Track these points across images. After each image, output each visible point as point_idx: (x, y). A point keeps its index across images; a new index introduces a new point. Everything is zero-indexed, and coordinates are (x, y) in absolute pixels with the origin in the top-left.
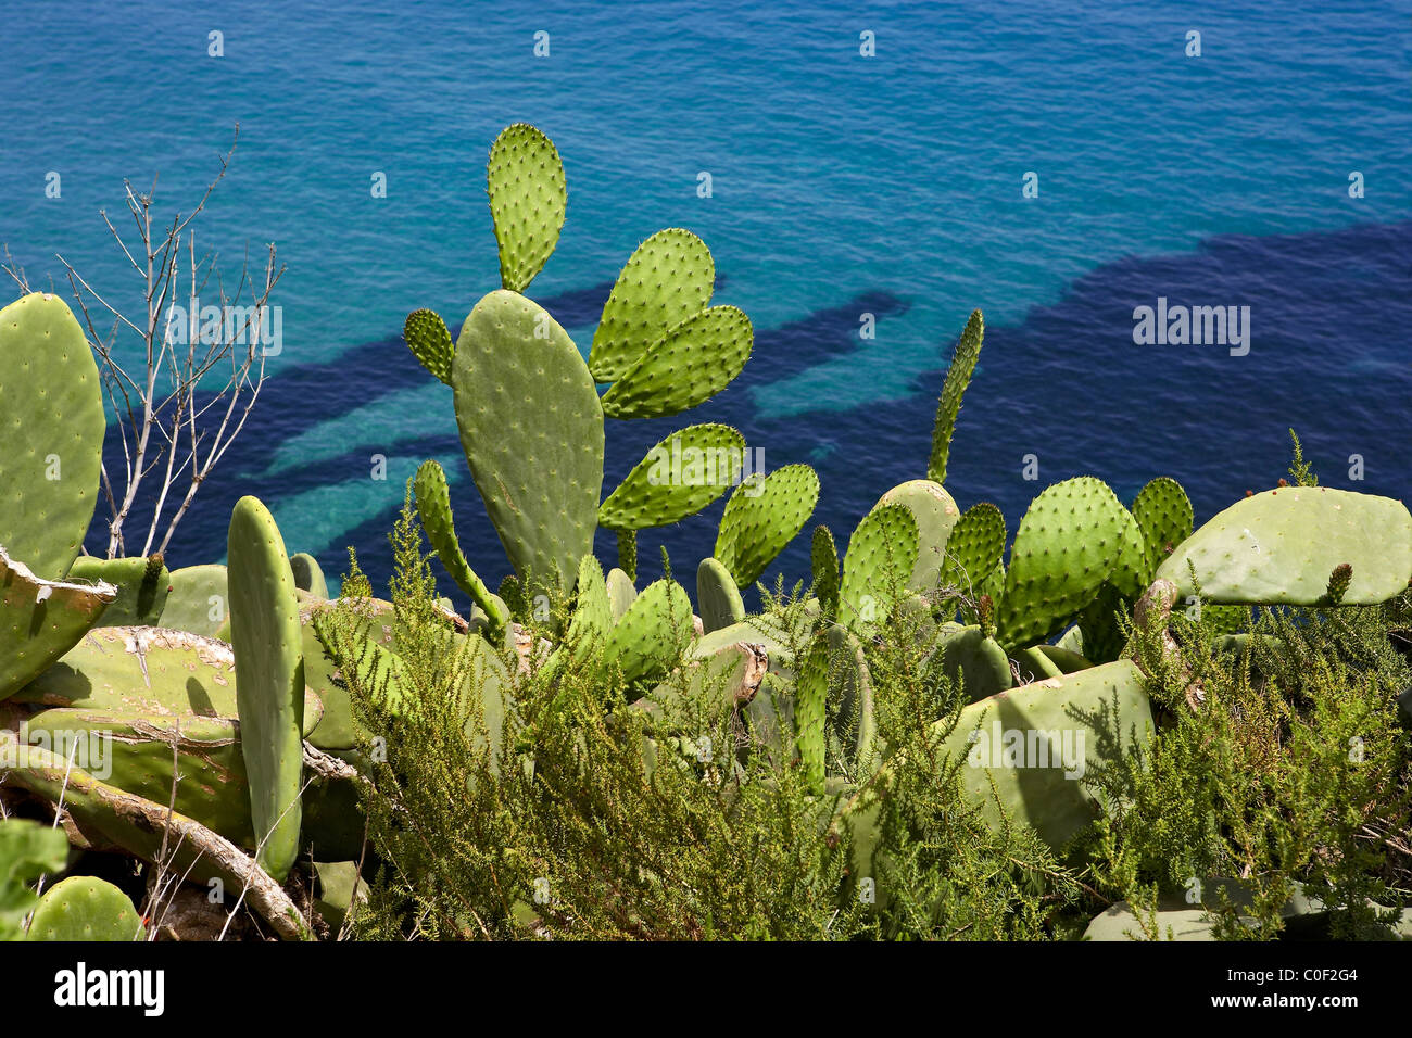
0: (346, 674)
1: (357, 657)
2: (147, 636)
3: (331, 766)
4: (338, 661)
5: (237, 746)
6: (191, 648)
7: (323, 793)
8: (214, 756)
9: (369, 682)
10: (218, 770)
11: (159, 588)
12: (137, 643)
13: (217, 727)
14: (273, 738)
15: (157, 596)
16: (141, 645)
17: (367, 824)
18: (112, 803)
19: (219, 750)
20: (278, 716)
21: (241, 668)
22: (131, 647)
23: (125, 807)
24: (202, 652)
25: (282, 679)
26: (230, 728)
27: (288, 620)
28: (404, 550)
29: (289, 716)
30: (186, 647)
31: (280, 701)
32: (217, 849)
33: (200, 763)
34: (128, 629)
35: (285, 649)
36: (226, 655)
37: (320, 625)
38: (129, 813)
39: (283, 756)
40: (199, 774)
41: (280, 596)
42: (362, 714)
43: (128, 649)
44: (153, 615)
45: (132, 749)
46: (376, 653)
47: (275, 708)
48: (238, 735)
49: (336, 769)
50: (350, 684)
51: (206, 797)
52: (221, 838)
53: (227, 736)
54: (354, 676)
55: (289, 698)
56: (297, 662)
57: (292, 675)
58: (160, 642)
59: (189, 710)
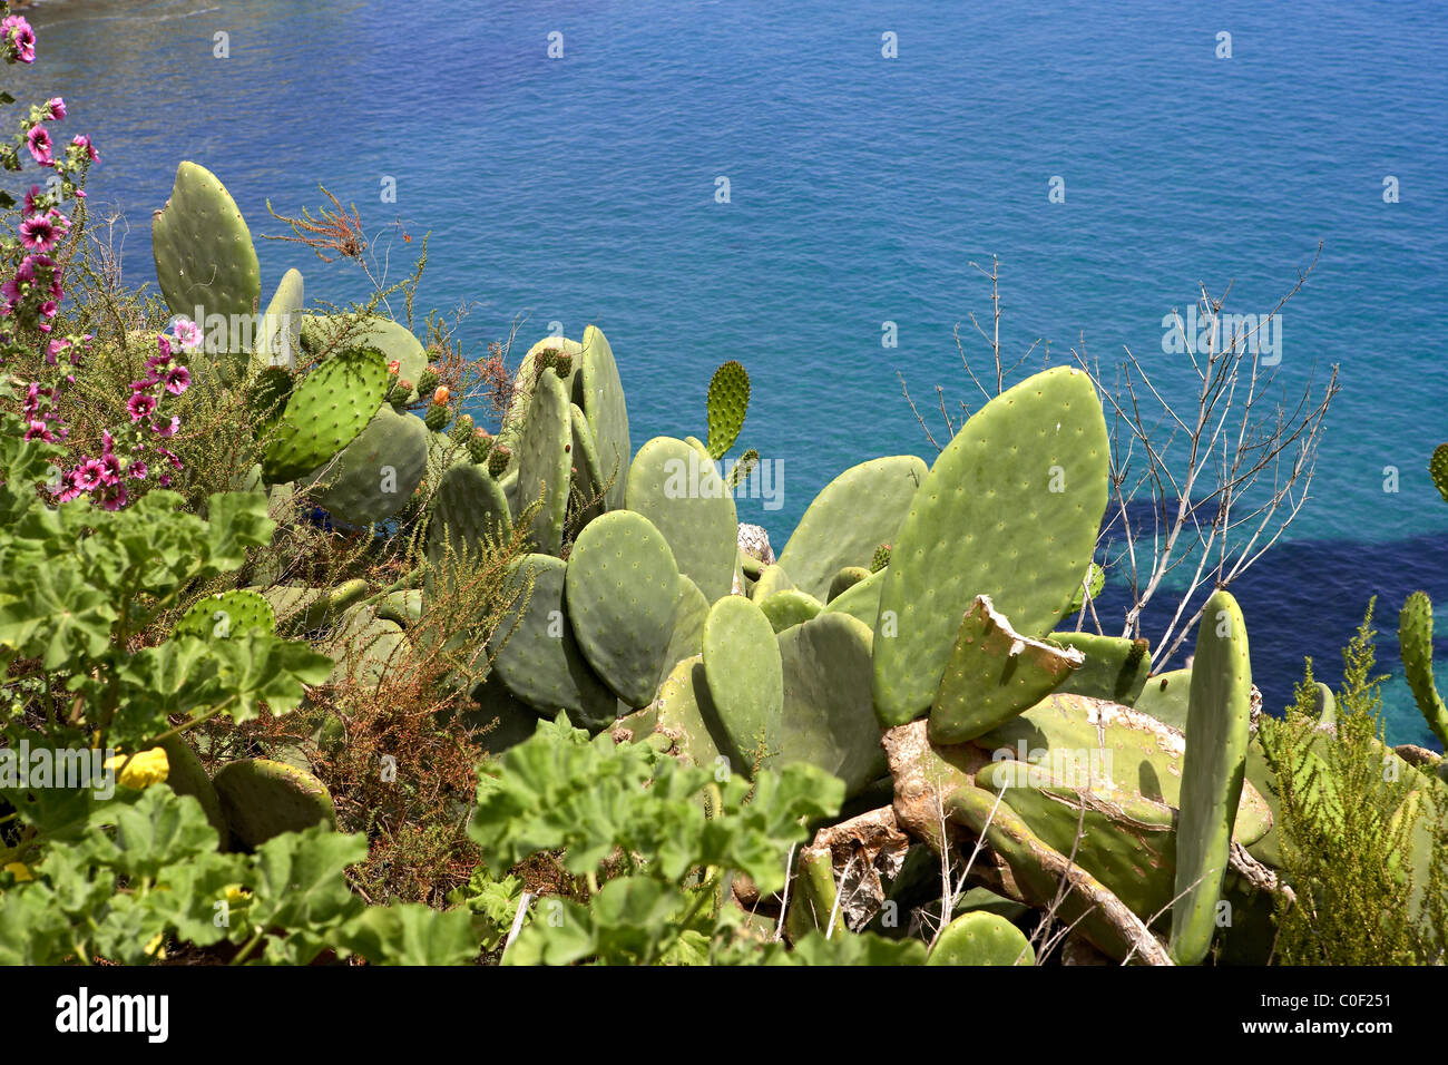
0: (1280, 781)
1: (1295, 768)
2: (1112, 711)
3: (1263, 877)
4: (1275, 766)
5: (1172, 834)
6: (1152, 732)
7: (1251, 902)
8: (1149, 840)
9: (1303, 795)
10: (1151, 854)
11: (1139, 672)
12: (1100, 716)
13: (1158, 813)
14: (1203, 831)
15: (1136, 680)
16: (1103, 718)
17: (1277, 936)
18: (1040, 857)
19: (1155, 834)
20: (1212, 810)
21: (1190, 759)
22: (1093, 718)
23: (1050, 863)
24: (1161, 739)
25: (1221, 773)
26: (1169, 815)
27: (1237, 719)
28: (1355, 667)
29: (1221, 813)
30: (1148, 732)
31: (1216, 798)
32: (1126, 924)
33: (1135, 843)
34: (1093, 701)
35: (1229, 746)
36: (1179, 745)
37: (1264, 729)
38: (1054, 871)
39: (1209, 851)
40: (1133, 854)
41: (1234, 694)
42: (1290, 826)
43: (1090, 720)
44: (1129, 697)
45: (1073, 814)
46: (1315, 767)
47: (1210, 802)
48: (1175, 824)
49: (1268, 880)
50: (1282, 793)
51: (1137, 878)
52: (1133, 915)
53: (1165, 822)
54: (1288, 786)
55: (1224, 796)
56: (1238, 761)
57: (1231, 773)
58: (1122, 720)
59: (1137, 791)
